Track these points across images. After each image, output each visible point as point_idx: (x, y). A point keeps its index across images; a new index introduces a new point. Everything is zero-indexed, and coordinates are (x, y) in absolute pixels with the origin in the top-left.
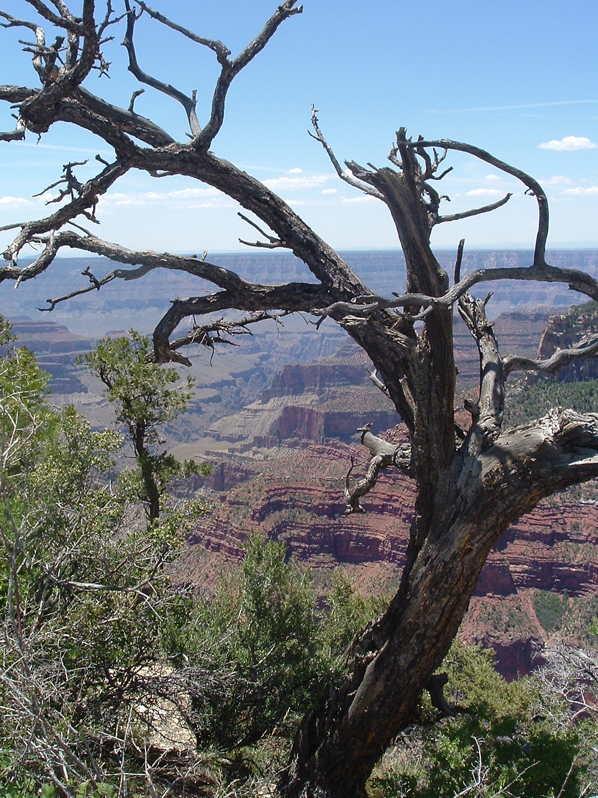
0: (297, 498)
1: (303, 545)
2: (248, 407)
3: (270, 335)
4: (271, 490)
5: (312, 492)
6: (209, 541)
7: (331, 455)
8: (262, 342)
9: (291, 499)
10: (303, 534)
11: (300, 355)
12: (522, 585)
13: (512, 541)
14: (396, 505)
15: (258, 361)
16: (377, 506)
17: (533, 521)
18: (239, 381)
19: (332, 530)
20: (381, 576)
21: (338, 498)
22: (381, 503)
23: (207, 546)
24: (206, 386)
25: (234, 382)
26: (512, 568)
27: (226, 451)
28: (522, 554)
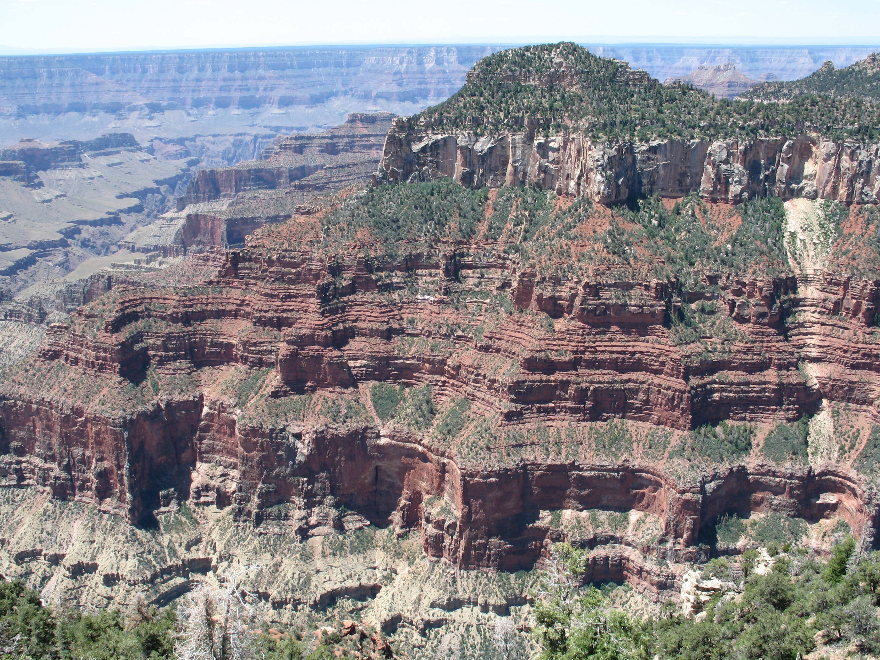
0: (152, 307)
1: (159, 353)
2: (164, 216)
3: (201, 139)
4: (125, 302)
5: (167, 301)
6: (67, 355)
7: (216, 263)
8: (192, 146)
9: (147, 309)
10: (159, 343)
11: (233, 158)
12: (361, 379)
13: (353, 337)
14: (248, 309)
15: (185, 166)
16: (230, 311)
17: (371, 319)
18: (163, 188)
19: (187, 337)
20: (234, 379)
21: (192, 306)
22: (234, 308)
23: (67, 359)
24: (127, 196)
25: (158, 189)
26: (351, 363)
27: (132, 263)
28: (361, 350)
